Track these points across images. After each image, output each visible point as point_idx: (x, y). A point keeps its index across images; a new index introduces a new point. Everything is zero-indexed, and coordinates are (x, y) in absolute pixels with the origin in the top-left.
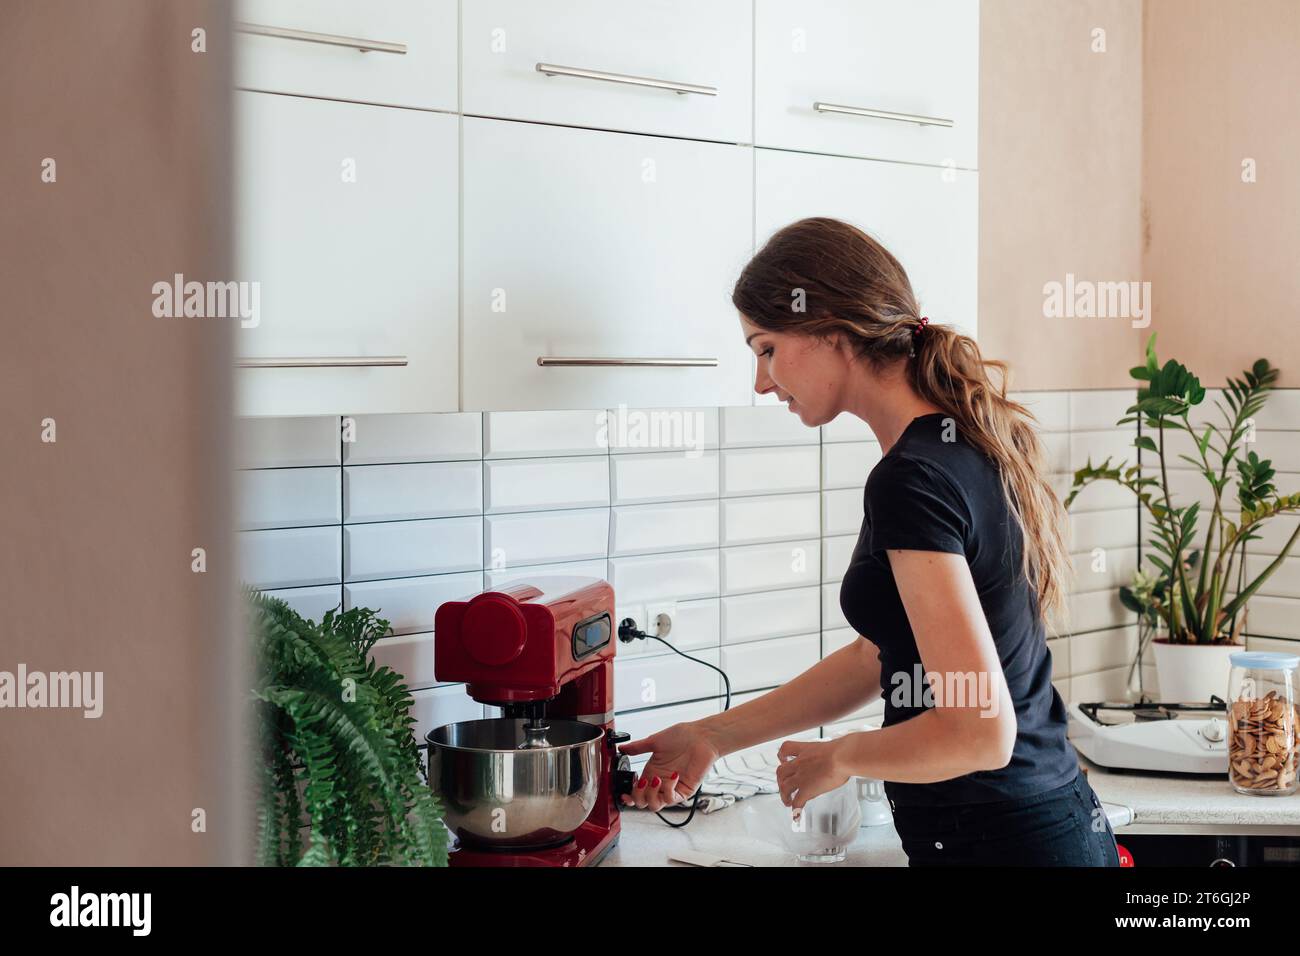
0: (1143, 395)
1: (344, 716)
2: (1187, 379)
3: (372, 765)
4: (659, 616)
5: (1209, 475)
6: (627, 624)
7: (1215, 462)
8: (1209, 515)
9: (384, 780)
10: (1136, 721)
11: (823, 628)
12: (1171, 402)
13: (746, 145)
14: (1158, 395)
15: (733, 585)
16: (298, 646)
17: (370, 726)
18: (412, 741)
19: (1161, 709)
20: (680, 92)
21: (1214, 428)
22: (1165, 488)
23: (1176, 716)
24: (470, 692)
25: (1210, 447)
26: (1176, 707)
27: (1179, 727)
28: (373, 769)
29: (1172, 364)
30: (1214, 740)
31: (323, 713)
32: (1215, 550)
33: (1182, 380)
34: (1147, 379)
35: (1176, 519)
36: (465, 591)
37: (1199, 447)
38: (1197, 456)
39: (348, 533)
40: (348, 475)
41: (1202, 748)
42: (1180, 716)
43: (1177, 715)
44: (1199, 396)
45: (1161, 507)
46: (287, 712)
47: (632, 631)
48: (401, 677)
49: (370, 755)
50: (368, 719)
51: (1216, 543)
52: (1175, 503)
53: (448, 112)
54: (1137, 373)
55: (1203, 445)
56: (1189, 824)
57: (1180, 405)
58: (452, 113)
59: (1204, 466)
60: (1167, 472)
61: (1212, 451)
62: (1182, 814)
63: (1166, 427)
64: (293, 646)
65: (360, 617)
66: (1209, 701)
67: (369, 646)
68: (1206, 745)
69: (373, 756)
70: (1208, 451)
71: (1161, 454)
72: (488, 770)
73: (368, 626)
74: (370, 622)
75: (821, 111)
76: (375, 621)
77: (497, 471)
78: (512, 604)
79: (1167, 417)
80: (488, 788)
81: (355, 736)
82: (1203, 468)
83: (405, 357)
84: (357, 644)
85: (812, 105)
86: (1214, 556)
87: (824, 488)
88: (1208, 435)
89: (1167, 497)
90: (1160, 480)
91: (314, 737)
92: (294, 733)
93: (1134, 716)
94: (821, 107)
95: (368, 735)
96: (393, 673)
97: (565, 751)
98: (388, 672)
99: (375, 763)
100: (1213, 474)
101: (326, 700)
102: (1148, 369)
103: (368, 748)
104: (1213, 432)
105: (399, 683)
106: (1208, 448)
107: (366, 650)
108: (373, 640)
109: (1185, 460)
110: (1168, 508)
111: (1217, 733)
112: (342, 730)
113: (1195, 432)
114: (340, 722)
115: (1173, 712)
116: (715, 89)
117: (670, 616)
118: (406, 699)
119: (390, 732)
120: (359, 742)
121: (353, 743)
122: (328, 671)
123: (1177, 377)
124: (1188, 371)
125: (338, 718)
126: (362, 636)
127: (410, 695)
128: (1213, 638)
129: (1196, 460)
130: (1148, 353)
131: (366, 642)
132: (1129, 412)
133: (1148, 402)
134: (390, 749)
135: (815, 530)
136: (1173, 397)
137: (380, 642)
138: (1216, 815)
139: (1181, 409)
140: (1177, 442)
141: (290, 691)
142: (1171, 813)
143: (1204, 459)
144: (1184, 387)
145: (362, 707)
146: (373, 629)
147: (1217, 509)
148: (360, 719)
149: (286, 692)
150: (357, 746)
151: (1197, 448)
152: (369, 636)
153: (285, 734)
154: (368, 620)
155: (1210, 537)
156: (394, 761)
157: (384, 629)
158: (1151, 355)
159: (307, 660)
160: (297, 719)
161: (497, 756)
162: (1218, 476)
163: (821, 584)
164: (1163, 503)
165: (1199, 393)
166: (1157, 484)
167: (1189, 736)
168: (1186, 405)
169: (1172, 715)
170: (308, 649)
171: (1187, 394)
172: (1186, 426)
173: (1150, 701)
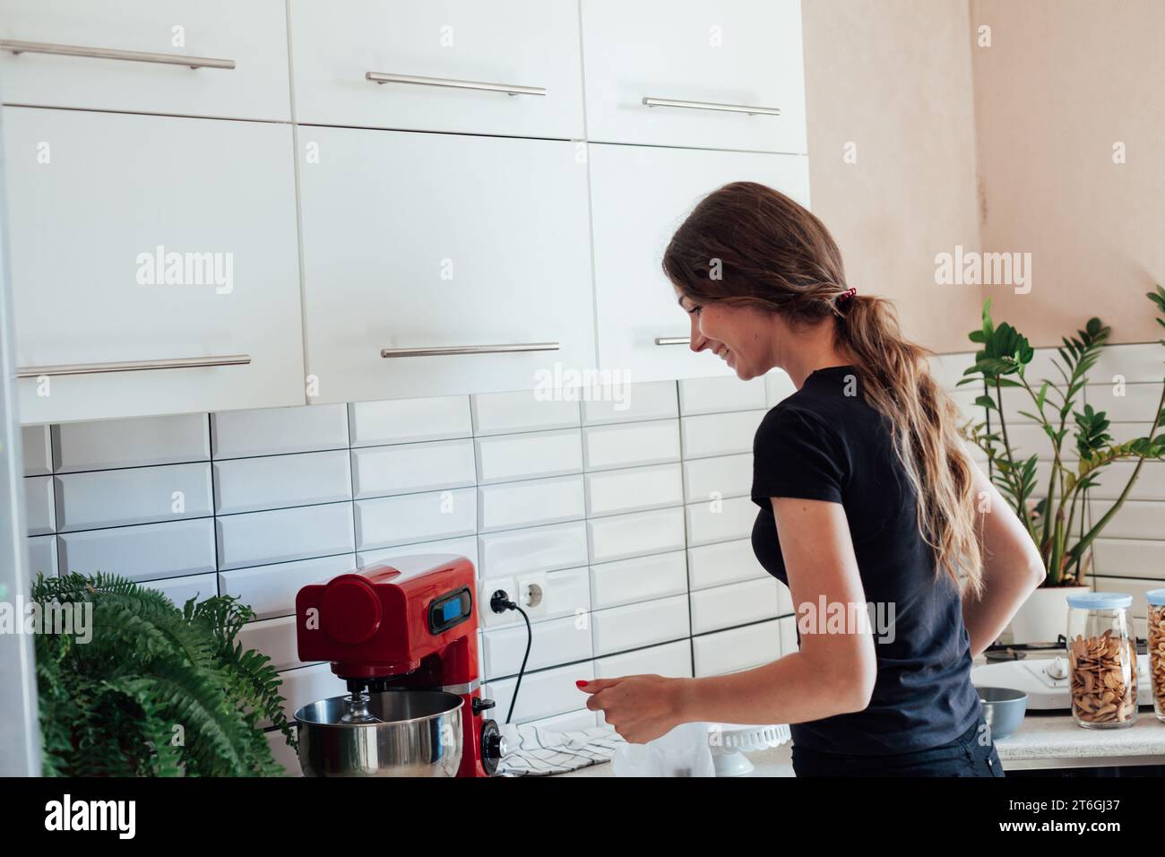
0: (980, 357)
1: (196, 702)
2: (1017, 340)
3: (222, 747)
4: (530, 586)
5: (1047, 428)
6: (499, 596)
7: (1053, 415)
8: (1050, 466)
9: (235, 760)
10: (988, 663)
11: (691, 590)
12: (1004, 362)
13: (579, 141)
14: (993, 357)
15: (600, 554)
16: (150, 636)
17: (222, 709)
18: (283, 718)
19: (1009, 650)
20: (511, 94)
21: (1051, 384)
22: (1006, 443)
23: (1023, 657)
24: (335, 670)
25: (1047, 401)
26: (1024, 647)
27: (1026, 667)
28: (224, 751)
29: (1004, 326)
30: (1058, 678)
31: (175, 700)
32: (1057, 498)
33: (1013, 342)
34: (981, 341)
35: (1017, 473)
36: (322, 574)
37: (1036, 402)
38: (1035, 411)
39: (221, 524)
40: (218, 469)
41: (1047, 685)
42: (1028, 656)
43: (1025, 655)
44: (1029, 355)
45: (1004, 461)
46: (137, 701)
47: (504, 602)
48: (268, 658)
49: (221, 737)
50: (218, 703)
51: (1057, 491)
52: (1016, 456)
53: (282, 122)
54: (975, 337)
55: (1040, 401)
56: (1034, 758)
57: (1011, 365)
58: (287, 123)
59: (1042, 420)
60: (1007, 427)
61: (1049, 405)
62: (1026, 751)
63: (1003, 386)
64: (147, 636)
65: (222, 605)
66: (1057, 641)
67: (235, 631)
68: (1051, 683)
69: (224, 738)
70: (1045, 405)
71: (1000, 411)
72: (353, 742)
73: (232, 612)
74: (234, 608)
75: (651, 106)
76: (237, 607)
77: (364, 458)
78: (366, 585)
79: (1002, 376)
80: (353, 761)
81: (205, 720)
82: (1040, 422)
83: (247, 356)
84: (222, 631)
85: (641, 100)
86: (1056, 503)
87: (685, 458)
88: (1043, 391)
89: (1008, 452)
90: (1001, 436)
91: (162, 723)
92: (145, 720)
93: (986, 658)
94: (649, 102)
95: (220, 719)
96: (260, 655)
97: (426, 722)
98: (255, 655)
99: (227, 745)
100: (1051, 427)
101: (178, 687)
102: (985, 333)
103: (219, 731)
104: (1050, 389)
105: (267, 664)
106: (1045, 404)
107: (232, 636)
108: (239, 625)
109: (1025, 416)
110: (1010, 462)
111: (1061, 672)
112: (194, 715)
113: (1031, 389)
114: (191, 707)
115: (1019, 653)
116: (544, 89)
117: (541, 586)
118: (275, 679)
119: (242, 715)
120: (210, 726)
121: (204, 727)
122: (180, 659)
123: (1009, 338)
124: (1018, 333)
125: (189, 704)
126: (226, 621)
127: (278, 676)
128: (1059, 581)
129: (1034, 414)
130: (984, 317)
131: (231, 628)
132: (966, 373)
133: (983, 363)
134: (241, 731)
135: (678, 498)
136: (1006, 357)
137: (246, 627)
138: (1059, 750)
139: (1013, 368)
140: (1014, 400)
141: (141, 680)
142: (1015, 750)
143: (1042, 413)
144: (1014, 347)
145: (214, 691)
146: (237, 615)
147: (1057, 461)
148: (211, 703)
149: (137, 681)
150: (209, 730)
151: (1034, 403)
152: (234, 622)
153: (136, 722)
154: (231, 607)
155: (1052, 486)
156: (246, 743)
157: (247, 615)
158: (987, 319)
159: (159, 649)
160: (147, 707)
161: (361, 730)
162: (1056, 429)
163: (687, 549)
164: (1006, 458)
165: (1028, 352)
166: (998, 439)
167: (1034, 674)
168: (1017, 364)
169: (1019, 655)
170: (162, 638)
171: (1017, 355)
172: (1023, 384)
173: (1000, 643)
